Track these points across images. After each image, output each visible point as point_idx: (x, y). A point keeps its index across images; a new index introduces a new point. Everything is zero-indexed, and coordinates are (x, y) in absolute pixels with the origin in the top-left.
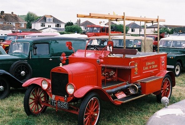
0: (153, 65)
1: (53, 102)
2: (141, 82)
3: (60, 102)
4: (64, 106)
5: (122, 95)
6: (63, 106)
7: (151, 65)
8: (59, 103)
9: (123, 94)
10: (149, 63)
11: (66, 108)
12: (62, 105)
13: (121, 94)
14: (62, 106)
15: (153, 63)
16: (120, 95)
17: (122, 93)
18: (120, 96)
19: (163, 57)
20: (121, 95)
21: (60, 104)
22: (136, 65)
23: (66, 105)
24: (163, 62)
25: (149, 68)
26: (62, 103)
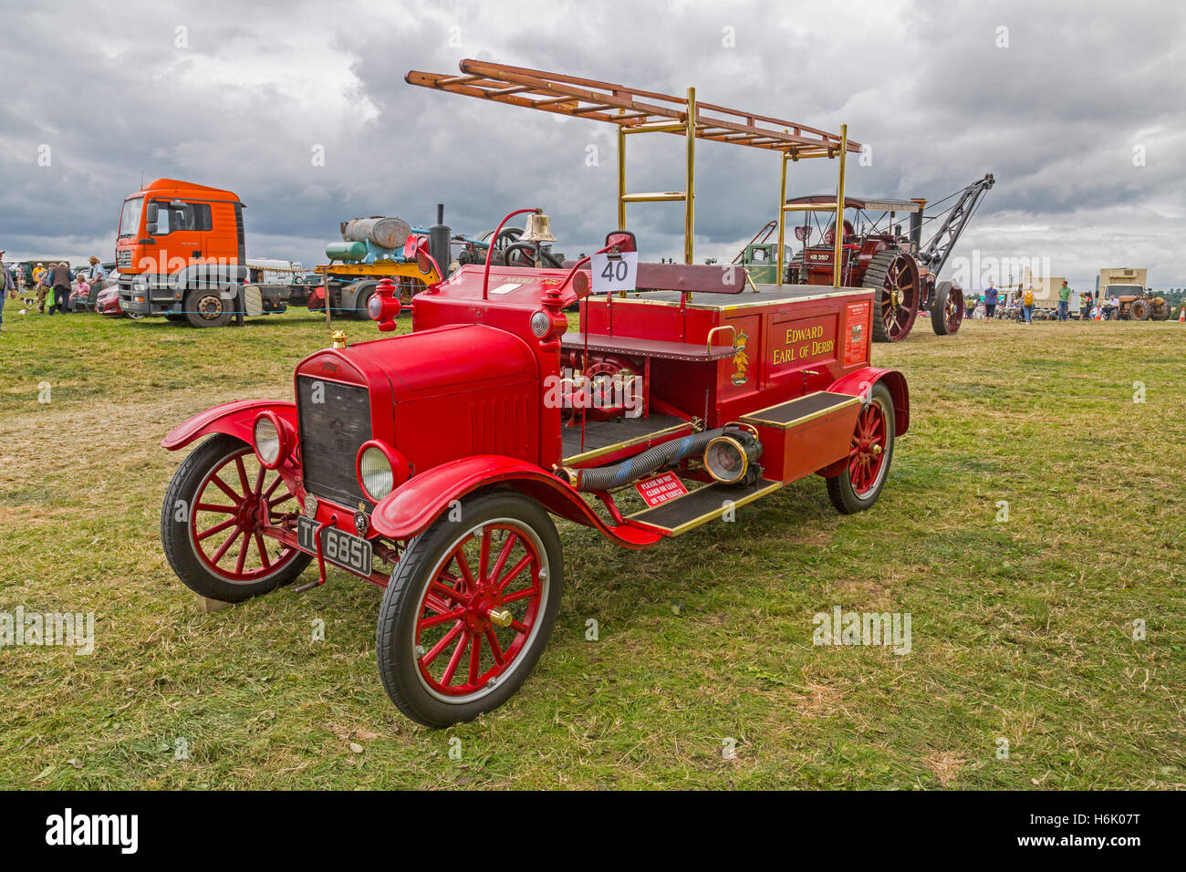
0: (814, 340)
1: (310, 531)
2: (760, 426)
3: (339, 535)
4: (356, 559)
5: (671, 486)
6: (351, 555)
7: (808, 342)
8: (332, 540)
9: (674, 485)
10: (800, 335)
11: (361, 569)
12: (346, 549)
13: (665, 483)
14: (344, 553)
15: (818, 331)
16: (659, 486)
17: (668, 478)
18: (656, 491)
19: (857, 308)
20: (663, 489)
21: (338, 544)
22: (741, 344)
23: (361, 551)
24: (859, 327)
25: (796, 354)
26: (347, 541)
